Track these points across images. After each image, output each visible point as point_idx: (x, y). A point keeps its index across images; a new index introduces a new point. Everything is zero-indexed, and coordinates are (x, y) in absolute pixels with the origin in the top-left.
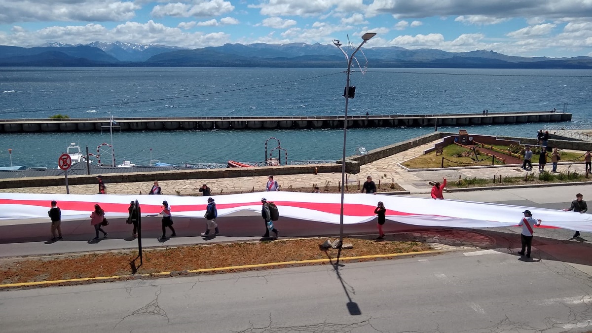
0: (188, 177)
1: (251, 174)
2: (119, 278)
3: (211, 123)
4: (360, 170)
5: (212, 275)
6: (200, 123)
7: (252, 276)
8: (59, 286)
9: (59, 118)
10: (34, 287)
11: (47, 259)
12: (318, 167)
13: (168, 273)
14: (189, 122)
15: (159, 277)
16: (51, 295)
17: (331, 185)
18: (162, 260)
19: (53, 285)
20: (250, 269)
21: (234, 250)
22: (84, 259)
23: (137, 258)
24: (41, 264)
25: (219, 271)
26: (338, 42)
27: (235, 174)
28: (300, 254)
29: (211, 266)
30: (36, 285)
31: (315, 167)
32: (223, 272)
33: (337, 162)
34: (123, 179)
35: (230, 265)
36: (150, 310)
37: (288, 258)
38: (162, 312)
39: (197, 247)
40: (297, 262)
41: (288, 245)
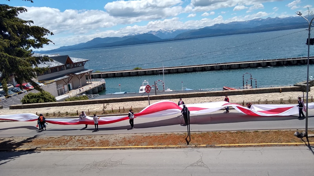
0: (206, 95)
1: (240, 93)
2: (180, 147)
3: (210, 67)
4: (311, 90)
5: (229, 148)
6: (205, 68)
7: (252, 150)
8: (153, 148)
9: (137, 69)
10: (142, 148)
11: (145, 135)
12: (282, 88)
13: (205, 145)
14: (199, 67)
15: (200, 147)
16: (150, 152)
17: (293, 99)
18: (200, 139)
19: (150, 148)
20: (250, 146)
21: (239, 135)
22: (162, 136)
23: (187, 137)
24: (143, 137)
25: (232, 146)
26: (300, 13)
27: (231, 93)
28: (280, 139)
29: (227, 143)
30: (143, 148)
31: (280, 89)
32: (235, 146)
33: (294, 85)
34: (173, 97)
35: (238, 143)
36: (199, 164)
37: (273, 141)
38: (205, 166)
39: (218, 133)
40: (278, 144)
41: (271, 133)
